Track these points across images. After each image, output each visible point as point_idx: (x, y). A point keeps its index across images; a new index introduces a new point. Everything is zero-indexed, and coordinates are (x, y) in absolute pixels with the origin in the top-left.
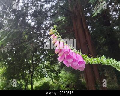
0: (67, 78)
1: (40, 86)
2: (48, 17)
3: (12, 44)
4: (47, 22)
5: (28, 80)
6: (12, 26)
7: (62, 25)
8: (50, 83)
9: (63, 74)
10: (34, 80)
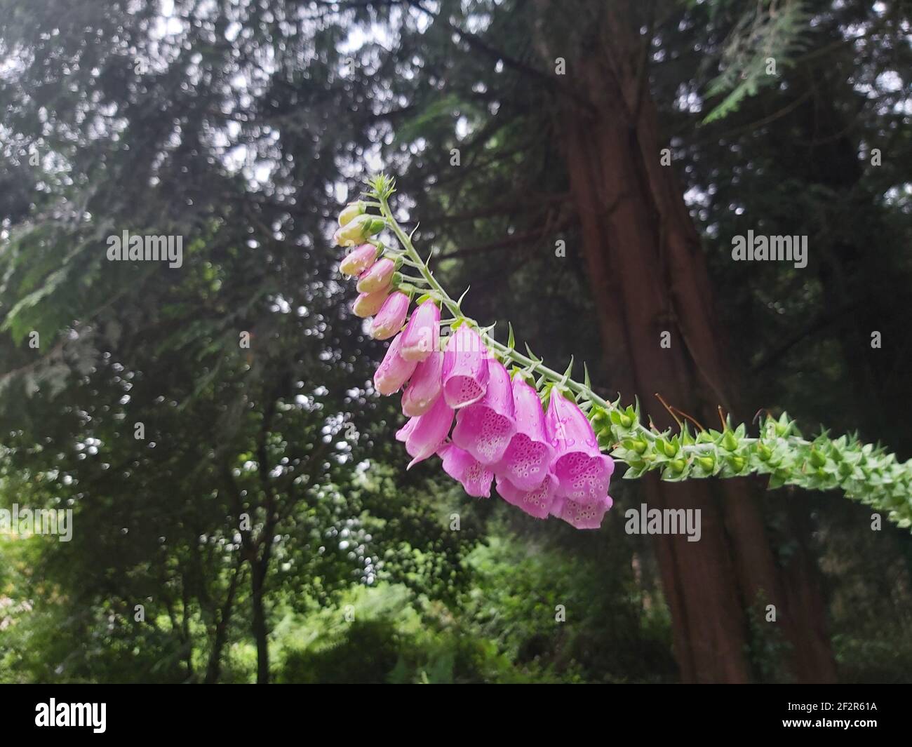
0: (528, 589)
1: (323, 646)
2: (373, 120)
3: (102, 329)
4: (364, 164)
5: (229, 604)
6: (101, 194)
7: (481, 180)
8: (403, 628)
9: (496, 560)
10: (277, 604)
